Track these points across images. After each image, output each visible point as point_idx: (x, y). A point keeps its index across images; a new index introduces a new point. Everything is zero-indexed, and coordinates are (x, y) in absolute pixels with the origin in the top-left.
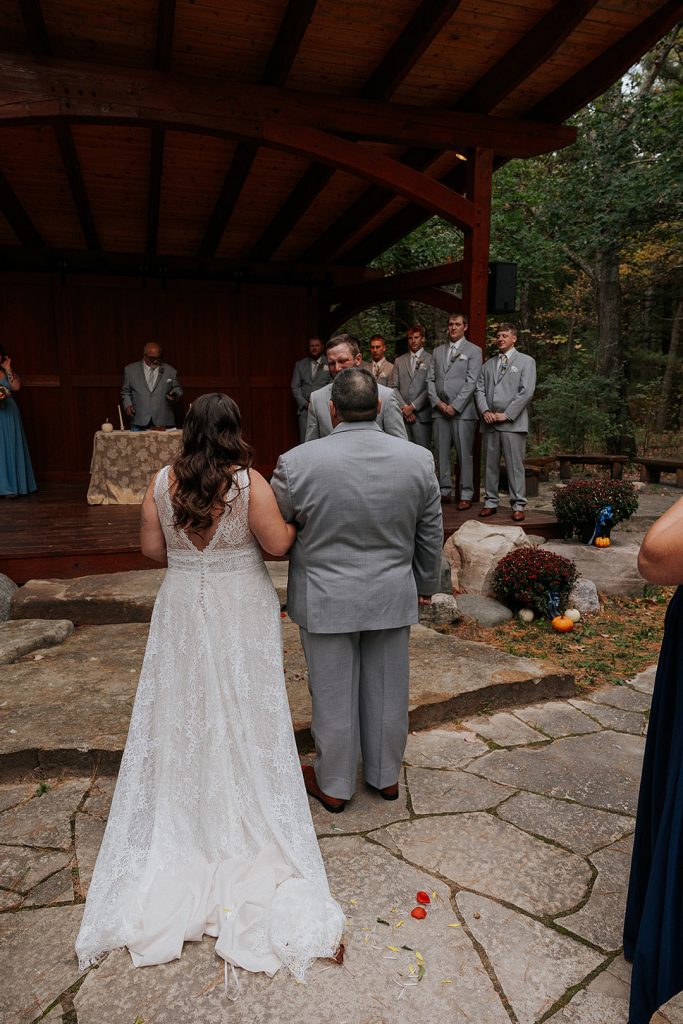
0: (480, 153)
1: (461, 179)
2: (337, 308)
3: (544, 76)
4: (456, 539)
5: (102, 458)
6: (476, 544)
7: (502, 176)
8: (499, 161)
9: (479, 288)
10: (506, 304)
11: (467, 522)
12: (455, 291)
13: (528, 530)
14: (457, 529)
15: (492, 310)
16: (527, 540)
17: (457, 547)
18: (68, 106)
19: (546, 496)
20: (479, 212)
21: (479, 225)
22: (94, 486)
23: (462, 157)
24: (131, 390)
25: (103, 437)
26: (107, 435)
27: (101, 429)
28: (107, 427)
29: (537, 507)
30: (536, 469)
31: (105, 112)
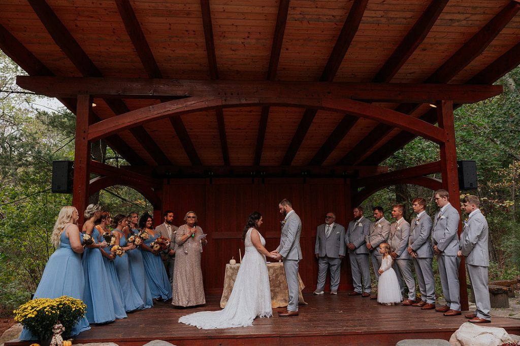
0: (445, 103)
1: (433, 116)
2: (362, 190)
3: (478, 62)
4: (458, 335)
5: (230, 280)
6: (473, 340)
7: (458, 112)
8: (456, 106)
9: (453, 176)
10: (471, 184)
11: (464, 324)
12: (436, 178)
13: (510, 330)
14: (458, 329)
15: (462, 188)
16: (510, 338)
17: (459, 341)
18: (225, 100)
19: (515, 308)
20: (447, 134)
21: (448, 141)
22: (224, 297)
23: (433, 106)
24: (319, 239)
25: (231, 268)
26: (233, 266)
27: (229, 263)
28: (233, 261)
29: (510, 315)
30: (505, 288)
31: (244, 102)
